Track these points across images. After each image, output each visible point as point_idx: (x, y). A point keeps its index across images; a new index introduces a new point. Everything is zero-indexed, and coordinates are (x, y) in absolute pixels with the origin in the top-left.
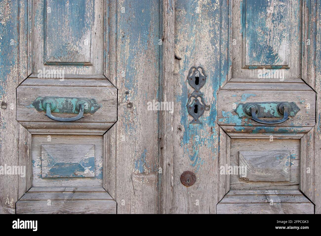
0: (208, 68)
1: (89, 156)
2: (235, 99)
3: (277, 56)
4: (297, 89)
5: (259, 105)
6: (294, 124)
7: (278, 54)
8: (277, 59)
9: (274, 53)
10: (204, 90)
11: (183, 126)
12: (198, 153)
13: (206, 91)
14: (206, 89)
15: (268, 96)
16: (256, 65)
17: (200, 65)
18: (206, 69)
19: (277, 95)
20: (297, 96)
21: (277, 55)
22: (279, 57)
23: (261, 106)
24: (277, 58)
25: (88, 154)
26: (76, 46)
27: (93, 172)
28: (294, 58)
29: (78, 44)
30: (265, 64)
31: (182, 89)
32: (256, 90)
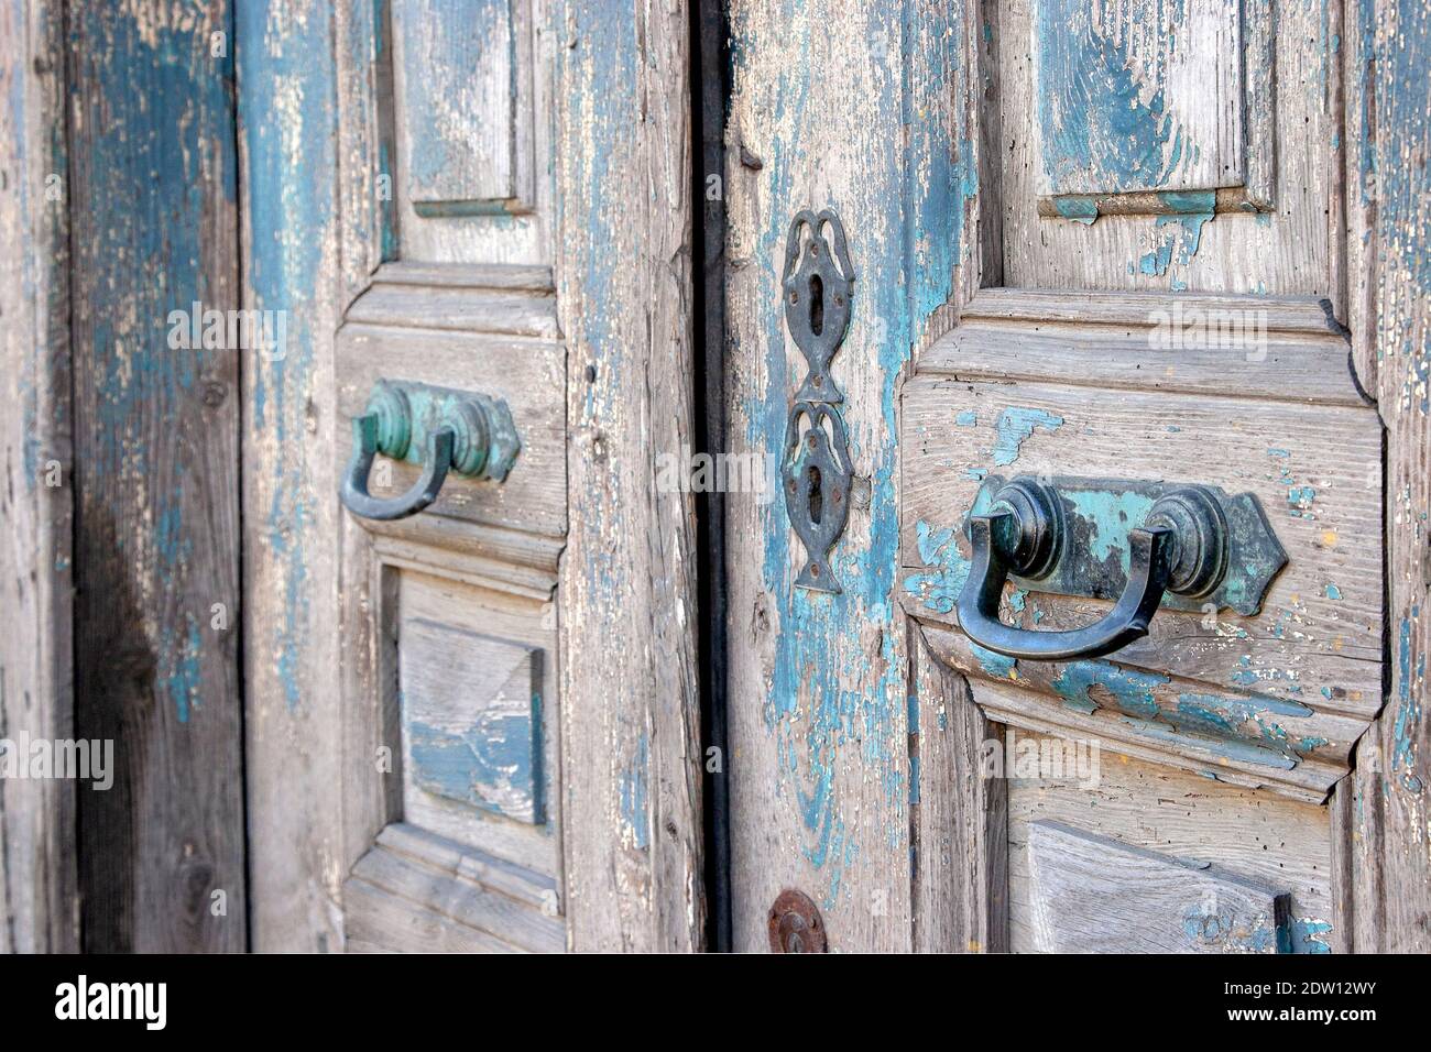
0: (860, 219)
1: (508, 709)
2: (970, 445)
3: (1164, 115)
4: (1272, 390)
5: (1069, 496)
6: (1257, 672)
7: (1162, 98)
8: (1166, 139)
9: (1141, 93)
10: (848, 367)
11: (773, 599)
12: (829, 786)
13: (856, 380)
14: (856, 368)
15: (1117, 431)
16: (1079, 190)
17: (830, 201)
18: (851, 229)
19: (1162, 433)
20: (1270, 442)
21: (1158, 104)
22: (1174, 120)
23: (1076, 510)
24: (1167, 128)
25: (502, 695)
26: (461, 114)
27: (525, 799)
28: (1298, 123)
29: (468, 105)
30: (1116, 177)
31: (768, 361)
32: (1063, 381)
